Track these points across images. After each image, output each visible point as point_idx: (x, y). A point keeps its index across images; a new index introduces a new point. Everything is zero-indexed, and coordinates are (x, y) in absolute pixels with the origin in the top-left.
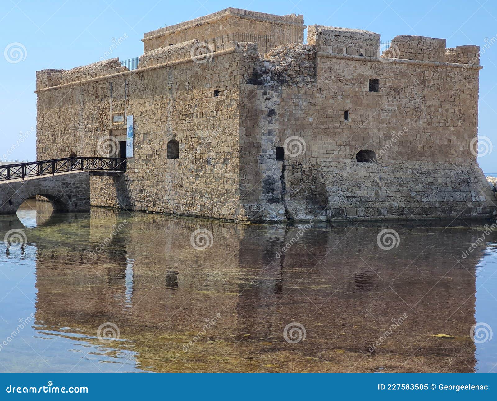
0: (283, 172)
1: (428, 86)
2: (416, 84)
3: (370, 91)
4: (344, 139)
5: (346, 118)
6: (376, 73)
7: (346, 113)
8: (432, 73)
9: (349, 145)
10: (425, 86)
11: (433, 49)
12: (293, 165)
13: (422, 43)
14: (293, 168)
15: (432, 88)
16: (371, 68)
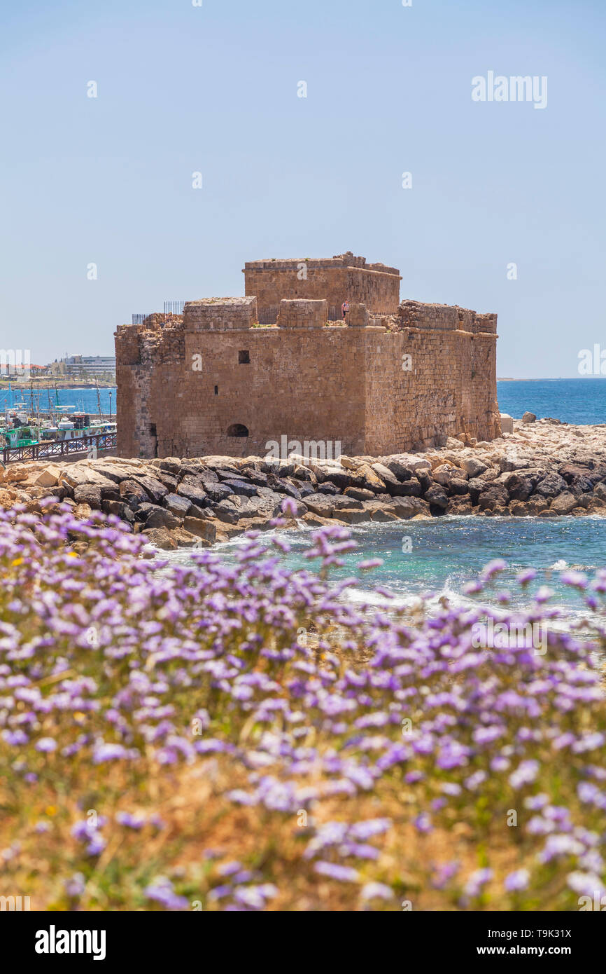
0: (156, 448)
1: (304, 354)
2: (290, 353)
3: (240, 363)
4: (214, 413)
5: (216, 392)
6: (245, 344)
7: (216, 388)
8: (308, 339)
9: (219, 420)
10: (300, 354)
11: (307, 313)
12: (164, 441)
13: (295, 309)
14: (164, 444)
15: (309, 355)
16: (240, 340)
